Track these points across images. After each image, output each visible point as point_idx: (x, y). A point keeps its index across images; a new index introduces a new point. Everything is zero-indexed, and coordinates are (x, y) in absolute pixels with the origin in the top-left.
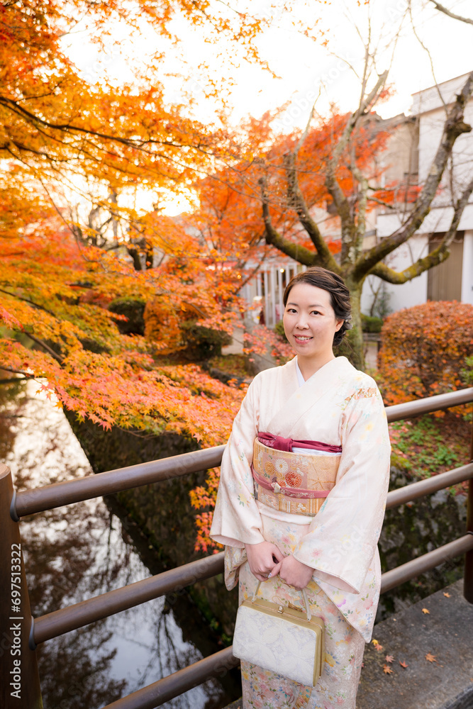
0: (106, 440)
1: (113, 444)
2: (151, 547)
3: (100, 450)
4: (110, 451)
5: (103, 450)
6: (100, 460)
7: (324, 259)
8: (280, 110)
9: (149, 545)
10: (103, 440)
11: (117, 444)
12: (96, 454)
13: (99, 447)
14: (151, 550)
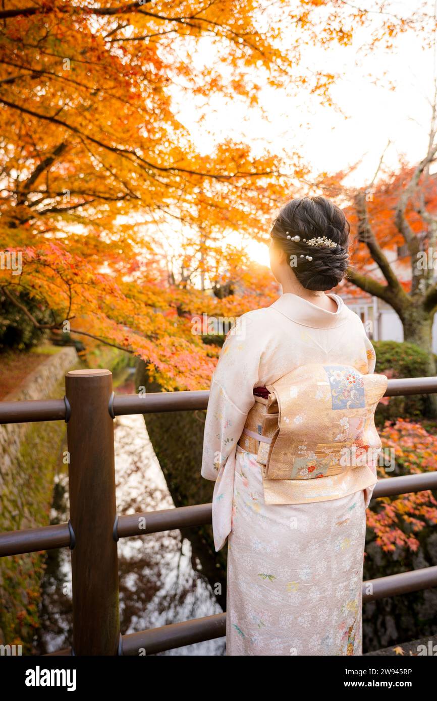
0: (183, 460)
1: (188, 463)
2: (218, 565)
3: (177, 469)
4: (186, 470)
5: (180, 468)
6: (176, 478)
7: (394, 290)
8: (352, 169)
9: (216, 564)
10: (180, 460)
11: (193, 463)
12: (174, 472)
13: (176, 466)
14: (218, 569)
